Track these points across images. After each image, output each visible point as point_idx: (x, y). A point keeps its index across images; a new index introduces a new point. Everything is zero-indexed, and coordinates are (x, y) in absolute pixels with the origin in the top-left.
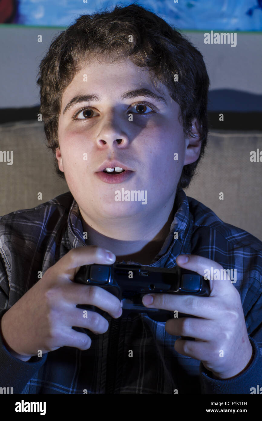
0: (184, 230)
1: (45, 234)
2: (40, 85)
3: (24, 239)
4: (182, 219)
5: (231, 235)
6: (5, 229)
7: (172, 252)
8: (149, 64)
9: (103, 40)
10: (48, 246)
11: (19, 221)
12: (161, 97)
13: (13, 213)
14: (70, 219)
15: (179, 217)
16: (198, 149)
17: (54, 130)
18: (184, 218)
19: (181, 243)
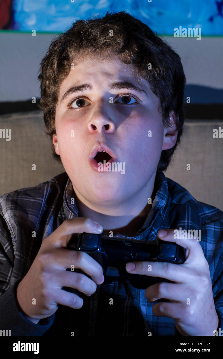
0: (164, 206)
1: (45, 209)
2: (41, 80)
3: (27, 214)
4: (162, 197)
5: (203, 212)
6: (11, 205)
7: (153, 225)
8: (134, 62)
9: (95, 40)
10: (48, 220)
11: (23, 198)
12: (143, 90)
13: (18, 190)
14: (65, 196)
15: (159, 195)
16: (174, 138)
17: (52, 117)
18: (164, 196)
19: (161, 217)
